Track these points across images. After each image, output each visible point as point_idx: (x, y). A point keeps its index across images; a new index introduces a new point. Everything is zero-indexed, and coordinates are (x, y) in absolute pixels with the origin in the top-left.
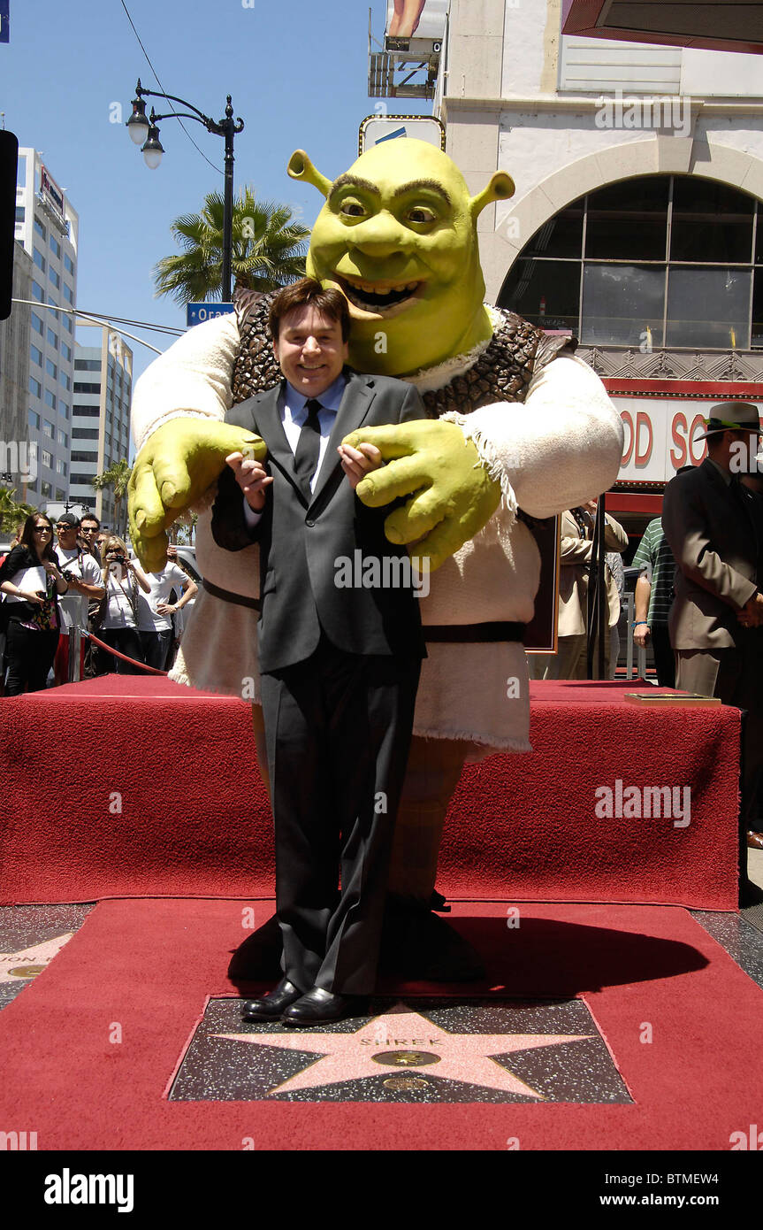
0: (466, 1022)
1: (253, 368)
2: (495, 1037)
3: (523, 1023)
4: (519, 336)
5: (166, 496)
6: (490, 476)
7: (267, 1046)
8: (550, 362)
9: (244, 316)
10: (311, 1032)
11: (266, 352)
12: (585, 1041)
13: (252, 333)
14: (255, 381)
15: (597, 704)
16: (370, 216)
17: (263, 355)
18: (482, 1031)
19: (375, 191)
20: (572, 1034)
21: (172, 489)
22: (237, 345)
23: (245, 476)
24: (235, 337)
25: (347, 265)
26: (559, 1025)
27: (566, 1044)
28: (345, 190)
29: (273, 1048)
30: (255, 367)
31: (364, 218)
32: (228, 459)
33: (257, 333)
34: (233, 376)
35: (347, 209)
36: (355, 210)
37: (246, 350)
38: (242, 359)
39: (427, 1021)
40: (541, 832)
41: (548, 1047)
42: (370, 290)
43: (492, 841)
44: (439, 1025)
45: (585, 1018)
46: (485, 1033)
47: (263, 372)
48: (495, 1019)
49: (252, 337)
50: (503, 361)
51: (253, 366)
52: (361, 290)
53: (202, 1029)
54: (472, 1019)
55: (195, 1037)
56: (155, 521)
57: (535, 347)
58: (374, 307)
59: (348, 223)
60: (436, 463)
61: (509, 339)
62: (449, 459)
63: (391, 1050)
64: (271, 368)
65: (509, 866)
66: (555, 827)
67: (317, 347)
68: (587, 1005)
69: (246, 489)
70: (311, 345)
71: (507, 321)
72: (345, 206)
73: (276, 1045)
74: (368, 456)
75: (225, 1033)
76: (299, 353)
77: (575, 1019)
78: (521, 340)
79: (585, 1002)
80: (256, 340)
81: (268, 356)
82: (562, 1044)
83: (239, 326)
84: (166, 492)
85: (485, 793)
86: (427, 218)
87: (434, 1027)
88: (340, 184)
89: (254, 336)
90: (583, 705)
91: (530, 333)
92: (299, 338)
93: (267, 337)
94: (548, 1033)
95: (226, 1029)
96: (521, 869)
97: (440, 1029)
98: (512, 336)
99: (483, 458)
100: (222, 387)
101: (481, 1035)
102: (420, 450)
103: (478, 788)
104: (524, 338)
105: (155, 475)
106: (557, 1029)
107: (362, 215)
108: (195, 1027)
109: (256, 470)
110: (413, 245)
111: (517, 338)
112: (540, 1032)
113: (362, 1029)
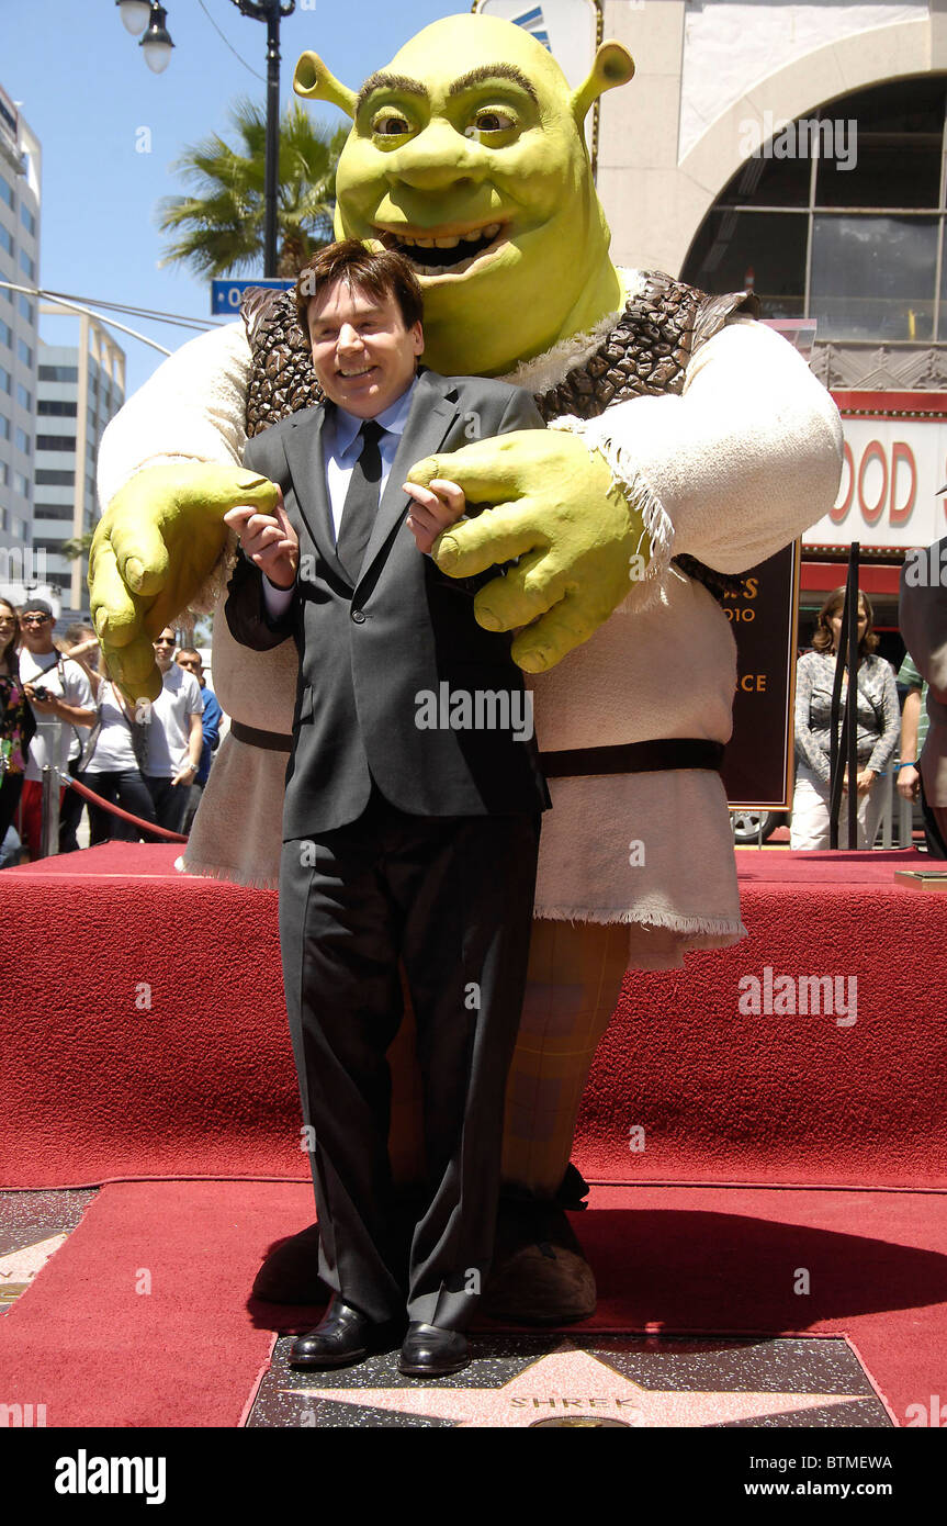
0: (671, 1371)
1: (272, 395)
2: (715, 1396)
3: (757, 1375)
4: (666, 301)
5: (132, 579)
6: (630, 503)
7: (369, 1408)
8: (715, 333)
9: (257, 320)
10: (435, 1386)
11: (291, 368)
12: (855, 1404)
13: (269, 345)
14: (278, 413)
15: (852, 887)
16: (417, 132)
17: (287, 374)
18: (694, 1387)
19: (421, 92)
20: (833, 1393)
21: (138, 568)
22: (249, 366)
23: (252, 539)
24: (246, 354)
25: (389, 211)
26: (812, 1379)
27: (824, 1408)
28: (378, 97)
29: (379, 1411)
30: (277, 394)
31: (409, 136)
32: (228, 517)
33: (275, 344)
34: (246, 412)
35: (383, 127)
36: (395, 126)
37: (263, 370)
38: (257, 384)
39: (610, 1371)
40: (770, 1081)
41: (797, 1413)
42: (427, 244)
43: (695, 1094)
44: (628, 1377)
45: (851, 1368)
46: (699, 1390)
47: (288, 399)
48: (713, 1368)
49: (269, 351)
50: (644, 339)
51: (274, 391)
52: (416, 246)
53: (269, 1381)
54: (680, 1367)
55: (260, 1394)
56: (122, 621)
57: (692, 315)
58: (436, 268)
59: (386, 148)
60: (554, 513)
61: (651, 307)
62: (573, 506)
63: (558, 1415)
64: (299, 390)
65: (721, 1133)
66: (792, 1075)
67: (355, 340)
68: (854, 1347)
69: (256, 557)
70: (347, 337)
71: (648, 282)
72: (379, 122)
73: (382, 1406)
74: (444, 498)
75: (303, 1387)
76: (333, 353)
77: (835, 1370)
78: (670, 307)
79: (850, 1344)
80: (275, 353)
81: (294, 374)
82: (819, 1409)
83: (249, 337)
84: (131, 572)
85: (685, 1021)
86: (503, 123)
87: (621, 1379)
88: (369, 91)
89: (271, 348)
90: (832, 889)
91: (683, 295)
92: (331, 331)
93: (290, 348)
94: (795, 1391)
95: (306, 1381)
96: (740, 1137)
97: (630, 1383)
98: (656, 302)
99: (617, 476)
100: (228, 425)
101: (693, 1394)
102: (529, 492)
103: (674, 1013)
104: (675, 303)
105: (115, 551)
106: (809, 1385)
107: (407, 133)
108: (259, 1378)
109: (269, 530)
110: (483, 167)
111: (664, 305)
112: (784, 1388)
113: (512, 1383)
